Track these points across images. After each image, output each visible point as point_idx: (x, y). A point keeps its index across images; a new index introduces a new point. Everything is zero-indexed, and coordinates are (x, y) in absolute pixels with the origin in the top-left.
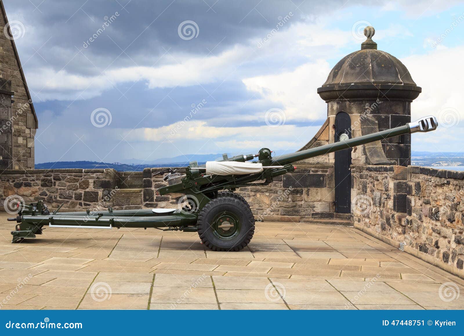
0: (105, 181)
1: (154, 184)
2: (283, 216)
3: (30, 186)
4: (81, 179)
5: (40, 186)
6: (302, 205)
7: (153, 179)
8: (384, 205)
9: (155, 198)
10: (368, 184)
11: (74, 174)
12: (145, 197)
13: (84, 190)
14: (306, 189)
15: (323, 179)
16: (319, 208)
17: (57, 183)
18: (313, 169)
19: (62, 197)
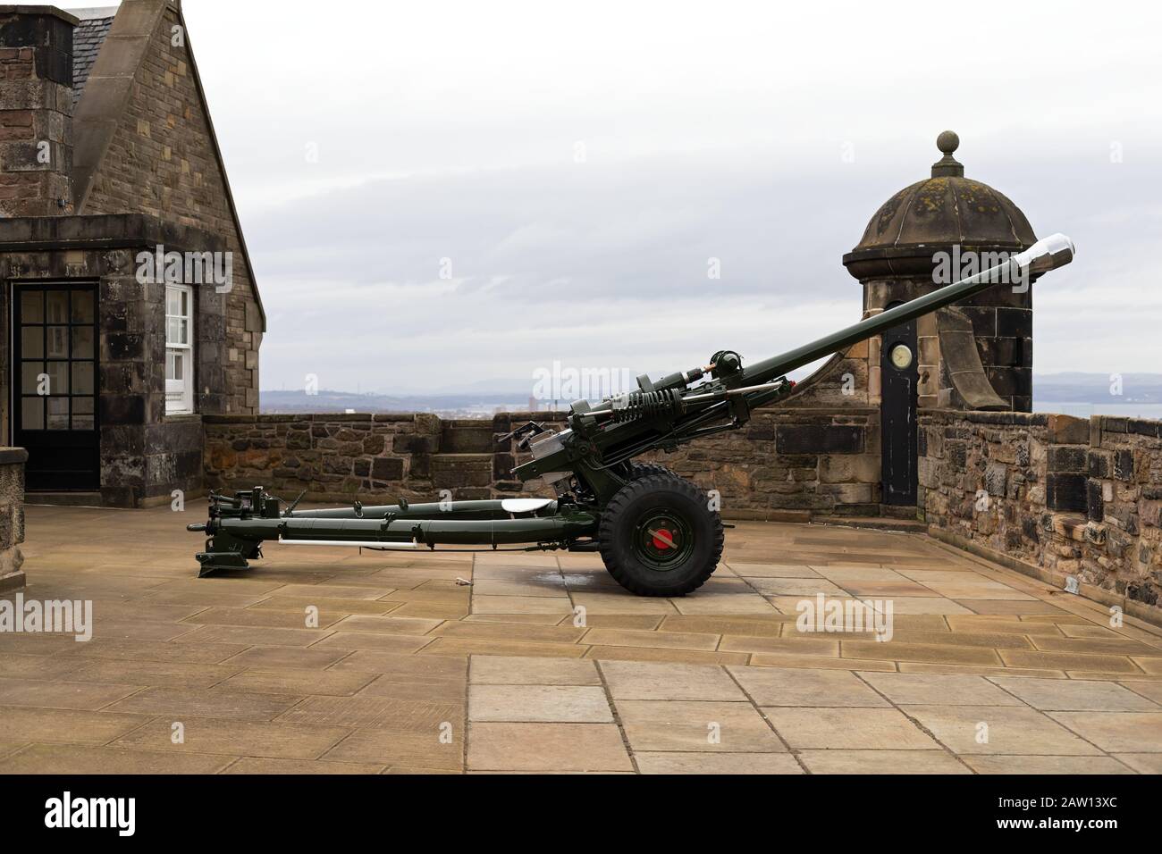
0: (417, 439)
1: (514, 445)
2: (777, 511)
3: (266, 448)
4: (369, 434)
5: (285, 449)
6: (814, 488)
8: (1017, 495)
10: (970, 449)
11: (354, 423)
12: (496, 471)
13: (373, 456)
14: (824, 456)
15: (859, 436)
16: (850, 495)
17: (321, 441)
18: (837, 416)
19: (330, 469)
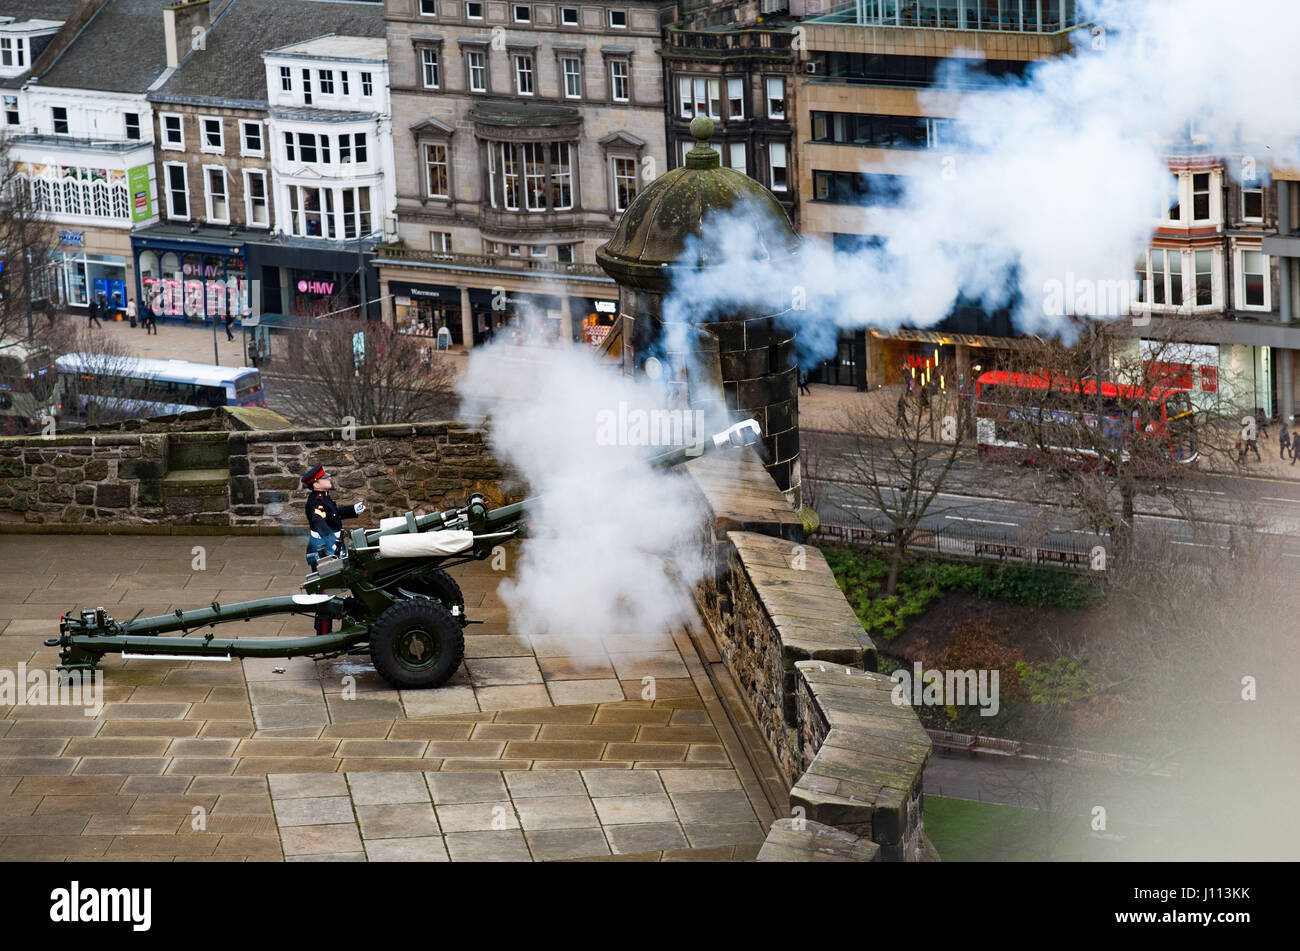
0: (144, 464)
1: (252, 467)
4: (90, 460)
7: (249, 456)
9: (257, 496)
11: (72, 448)
12: (234, 494)
13: (96, 483)
17: (35, 468)
19: (48, 498)
